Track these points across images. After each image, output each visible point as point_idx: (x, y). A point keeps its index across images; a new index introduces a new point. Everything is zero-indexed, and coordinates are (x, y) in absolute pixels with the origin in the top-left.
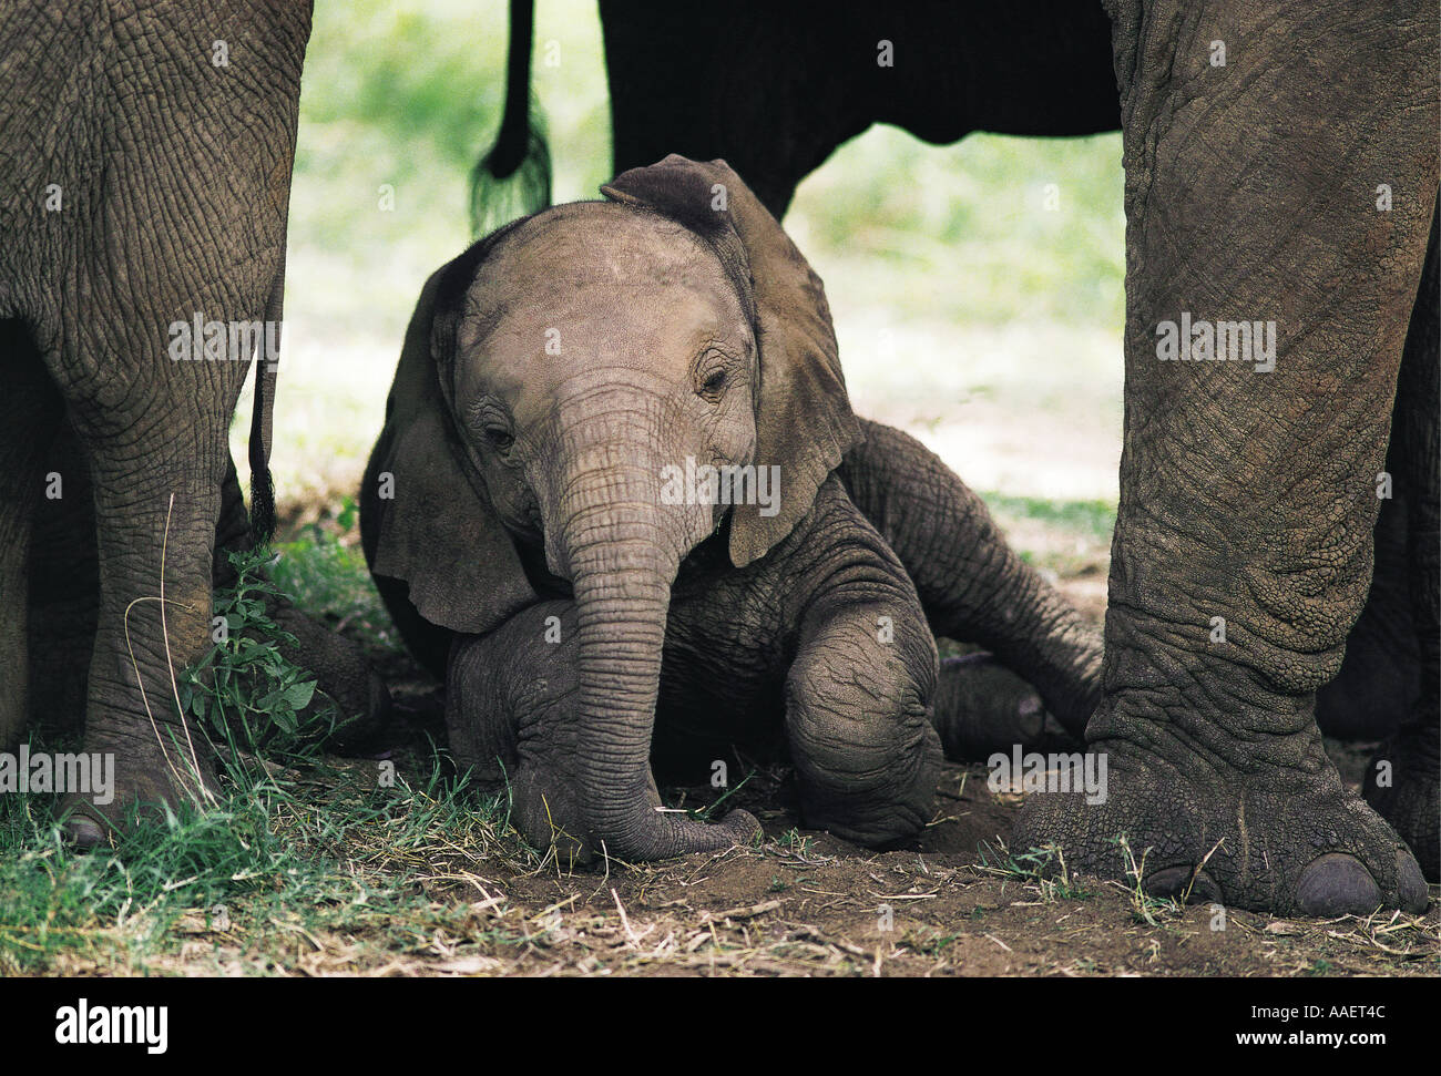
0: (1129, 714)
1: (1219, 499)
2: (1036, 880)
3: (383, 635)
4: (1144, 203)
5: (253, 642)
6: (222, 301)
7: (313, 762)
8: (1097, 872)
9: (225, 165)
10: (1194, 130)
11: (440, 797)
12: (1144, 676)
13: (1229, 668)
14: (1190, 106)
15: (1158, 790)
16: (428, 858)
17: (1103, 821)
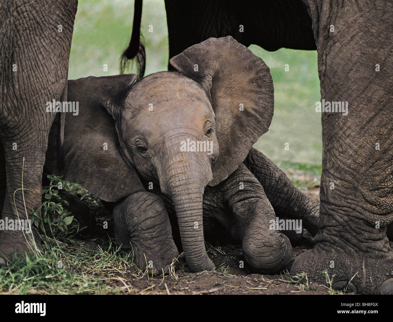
0: (328, 234)
1: (352, 168)
2: (298, 284)
3: (95, 202)
4: (324, 76)
5: (54, 203)
6: (47, 95)
7: (72, 241)
8: (318, 282)
9: (49, 53)
10: (337, 53)
11: (111, 253)
12: (332, 223)
13: (357, 220)
14: (335, 46)
15: (337, 257)
16: (107, 272)
17: (320, 266)
